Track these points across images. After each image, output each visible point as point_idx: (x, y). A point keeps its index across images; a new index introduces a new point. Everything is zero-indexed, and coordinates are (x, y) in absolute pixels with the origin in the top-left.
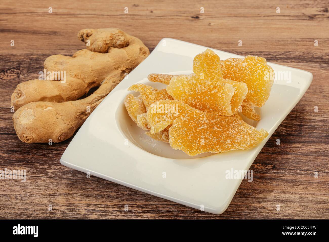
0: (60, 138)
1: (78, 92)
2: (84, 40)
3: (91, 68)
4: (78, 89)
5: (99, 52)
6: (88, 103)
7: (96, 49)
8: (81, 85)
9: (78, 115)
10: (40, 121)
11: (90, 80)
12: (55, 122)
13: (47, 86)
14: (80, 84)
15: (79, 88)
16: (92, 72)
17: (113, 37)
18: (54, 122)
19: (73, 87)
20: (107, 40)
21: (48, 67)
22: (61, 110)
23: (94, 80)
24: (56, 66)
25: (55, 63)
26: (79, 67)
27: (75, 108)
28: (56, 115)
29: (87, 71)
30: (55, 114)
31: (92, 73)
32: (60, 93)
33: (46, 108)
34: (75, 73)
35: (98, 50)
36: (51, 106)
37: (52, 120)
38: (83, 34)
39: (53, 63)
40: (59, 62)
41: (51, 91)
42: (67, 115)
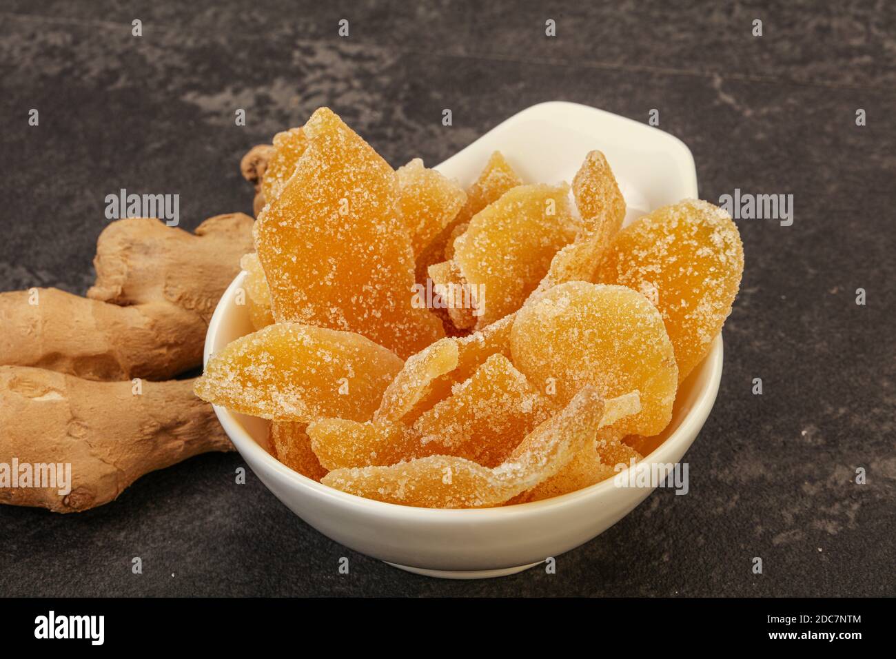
0: (67, 501)
1: (179, 355)
4: (180, 342)
8: (192, 332)
9: (147, 435)
10: (11, 435)
12: (61, 446)
13: (76, 319)
14: (190, 330)
15: (183, 343)
18: (54, 446)
19: (163, 335)
22: (92, 408)
24: (126, 256)
25: (127, 245)
26: (200, 270)
27: (143, 408)
28: (69, 422)
30: (66, 420)
32: (113, 347)
33: (41, 396)
34: (182, 289)
36: (61, 390)
37: (50, 438)
38: (257, 162)
39: (120, 244)
40: (142, 244)
41: (82, 336)
42: (105, 428)
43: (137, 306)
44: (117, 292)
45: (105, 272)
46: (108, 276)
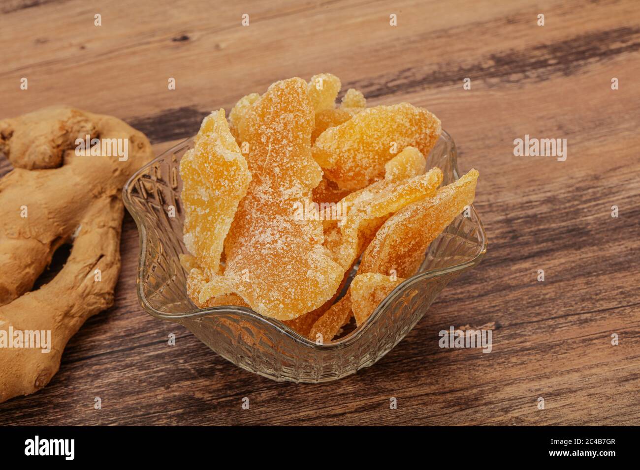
3: (46, 208)
6: (69, 289)
16: (50, 216)
17: (66, 128)
20: (56, 138)
31: (51, 218)
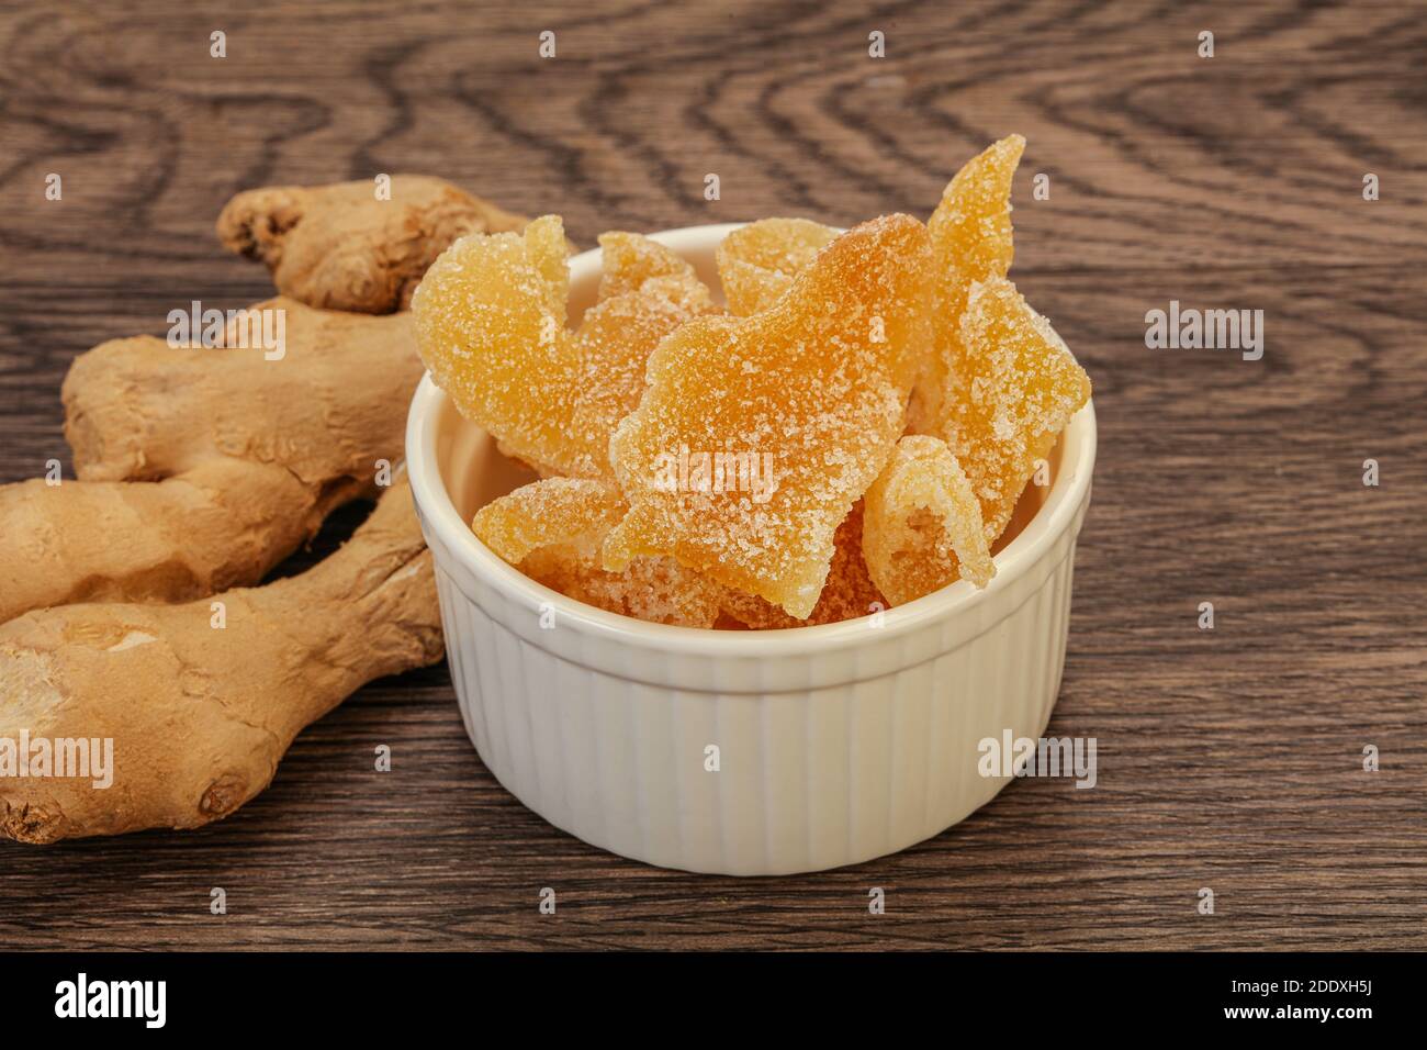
0: (207, 803)
1: (271, 538)
2: (260, 250)
4: (269, 517)
5: (354, 310)
7: (335, 295)
8: (283, 497)
9: (294, 668)
10: (98, 715)
11: (325, 466)
12: (179, 716)
13: (106, 516)
14: (279, 494)
15: (275, 516)
18: (169, 718)
19: (244, 510)
21: (92, 409)
22: (204, 644)
23: (346, 466)
24: (134, 401)
25: (128, 384)
26: (260, 397)
27: (274, 627)
28: (179, 673)
29: (306, 420)
30: (174, 671)
32: (176, 547)
33: (116, 643)
34: (244, 433)
35: (349, 301)
36: (145, 624)
37: (160, 706)
38: (252, 220)
39: (116, 385)
40: (154, 377)
41: (126, 540)
42: (233, 672)
43: (183, 476)
44: (137, 463)
45: (106, 437)
46: (112, 441)
